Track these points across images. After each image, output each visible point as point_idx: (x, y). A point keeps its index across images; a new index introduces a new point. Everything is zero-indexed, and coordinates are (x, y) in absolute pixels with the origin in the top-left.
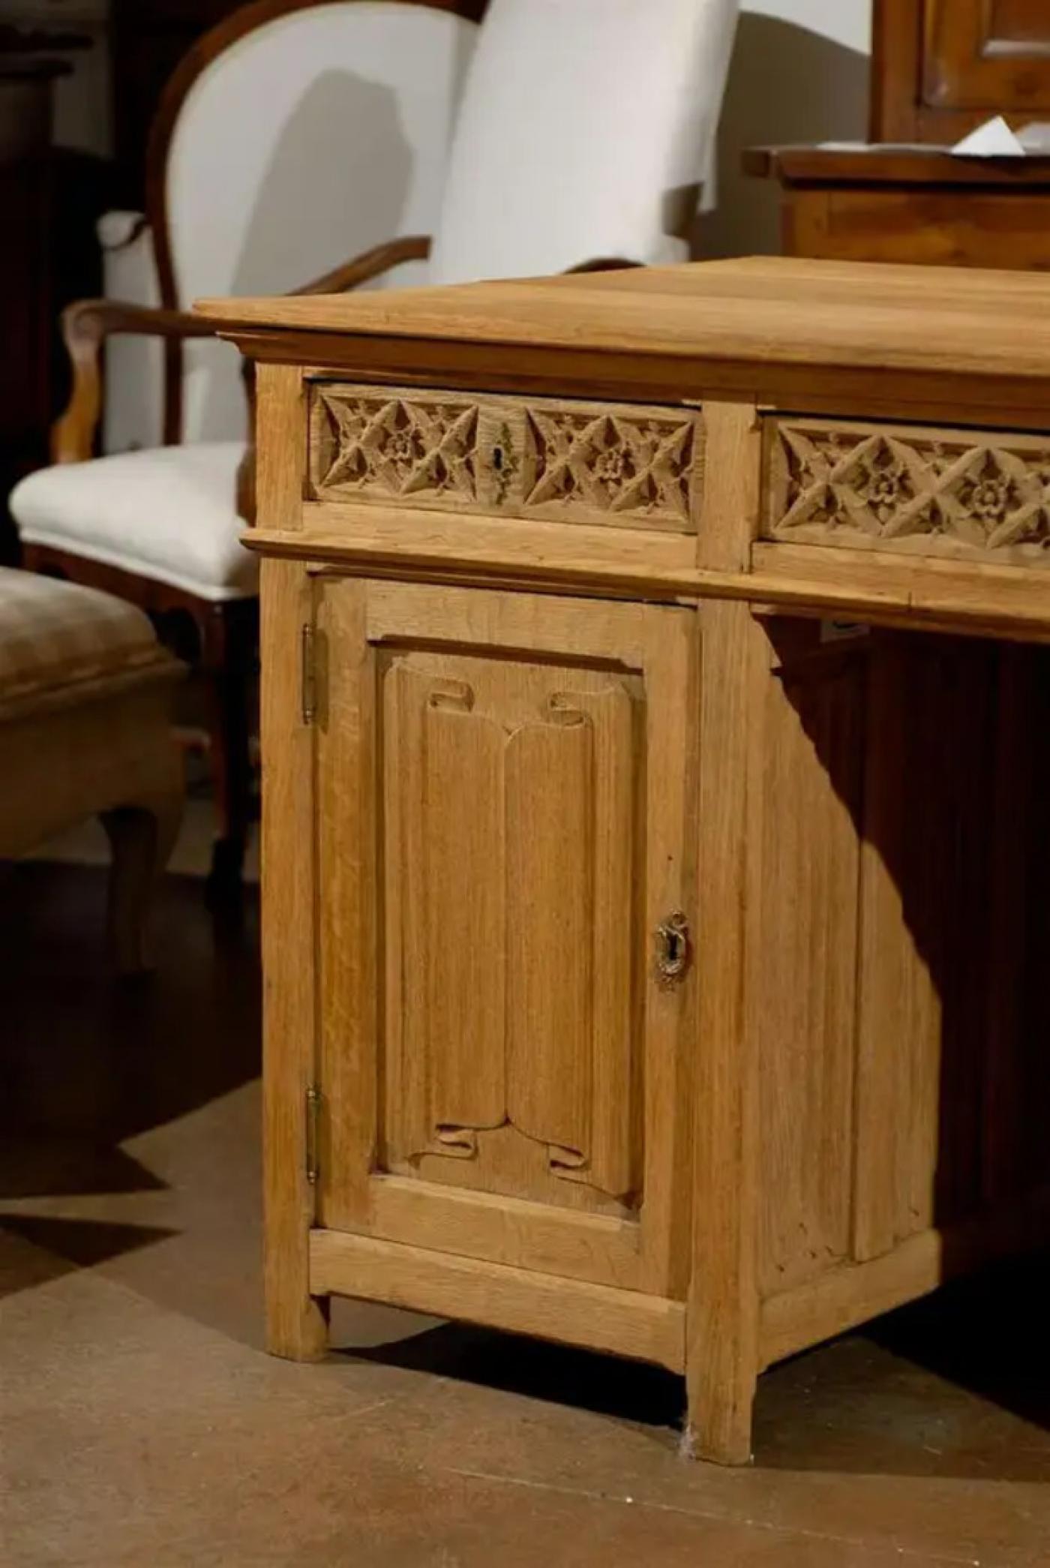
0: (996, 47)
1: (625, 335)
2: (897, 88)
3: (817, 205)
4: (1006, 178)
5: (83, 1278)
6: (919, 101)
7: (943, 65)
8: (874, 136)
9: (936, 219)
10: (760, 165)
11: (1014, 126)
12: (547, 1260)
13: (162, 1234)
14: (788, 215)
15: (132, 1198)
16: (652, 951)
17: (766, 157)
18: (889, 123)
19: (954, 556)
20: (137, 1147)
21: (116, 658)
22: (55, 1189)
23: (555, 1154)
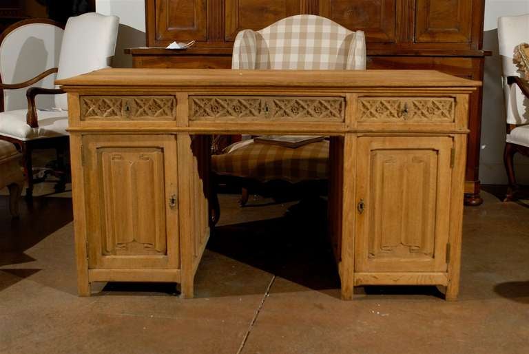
0: (170, 29)
1: (162, 82)
2: (151, 37)
3: (140, 59)
4: (175, 53)
5: (25, 281)
6: (156, 39)
7: (160, 32)
8: (147, 46)
9: (163, 61)
10: (127, 52)
11: (177, 43)
12: (145, 267)
13: (37, 271)
14: (134, 61)
15: (28, 263)
16: (168, 202)
17: (129, 50)
18: (150, 43)
19: (232, 120)
20: (27, 252)
21: (9, 154)
22: (14, 263)
23: (146, 245)
